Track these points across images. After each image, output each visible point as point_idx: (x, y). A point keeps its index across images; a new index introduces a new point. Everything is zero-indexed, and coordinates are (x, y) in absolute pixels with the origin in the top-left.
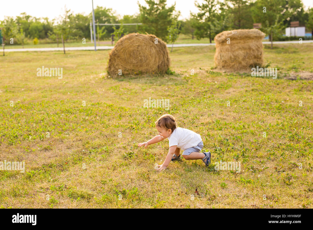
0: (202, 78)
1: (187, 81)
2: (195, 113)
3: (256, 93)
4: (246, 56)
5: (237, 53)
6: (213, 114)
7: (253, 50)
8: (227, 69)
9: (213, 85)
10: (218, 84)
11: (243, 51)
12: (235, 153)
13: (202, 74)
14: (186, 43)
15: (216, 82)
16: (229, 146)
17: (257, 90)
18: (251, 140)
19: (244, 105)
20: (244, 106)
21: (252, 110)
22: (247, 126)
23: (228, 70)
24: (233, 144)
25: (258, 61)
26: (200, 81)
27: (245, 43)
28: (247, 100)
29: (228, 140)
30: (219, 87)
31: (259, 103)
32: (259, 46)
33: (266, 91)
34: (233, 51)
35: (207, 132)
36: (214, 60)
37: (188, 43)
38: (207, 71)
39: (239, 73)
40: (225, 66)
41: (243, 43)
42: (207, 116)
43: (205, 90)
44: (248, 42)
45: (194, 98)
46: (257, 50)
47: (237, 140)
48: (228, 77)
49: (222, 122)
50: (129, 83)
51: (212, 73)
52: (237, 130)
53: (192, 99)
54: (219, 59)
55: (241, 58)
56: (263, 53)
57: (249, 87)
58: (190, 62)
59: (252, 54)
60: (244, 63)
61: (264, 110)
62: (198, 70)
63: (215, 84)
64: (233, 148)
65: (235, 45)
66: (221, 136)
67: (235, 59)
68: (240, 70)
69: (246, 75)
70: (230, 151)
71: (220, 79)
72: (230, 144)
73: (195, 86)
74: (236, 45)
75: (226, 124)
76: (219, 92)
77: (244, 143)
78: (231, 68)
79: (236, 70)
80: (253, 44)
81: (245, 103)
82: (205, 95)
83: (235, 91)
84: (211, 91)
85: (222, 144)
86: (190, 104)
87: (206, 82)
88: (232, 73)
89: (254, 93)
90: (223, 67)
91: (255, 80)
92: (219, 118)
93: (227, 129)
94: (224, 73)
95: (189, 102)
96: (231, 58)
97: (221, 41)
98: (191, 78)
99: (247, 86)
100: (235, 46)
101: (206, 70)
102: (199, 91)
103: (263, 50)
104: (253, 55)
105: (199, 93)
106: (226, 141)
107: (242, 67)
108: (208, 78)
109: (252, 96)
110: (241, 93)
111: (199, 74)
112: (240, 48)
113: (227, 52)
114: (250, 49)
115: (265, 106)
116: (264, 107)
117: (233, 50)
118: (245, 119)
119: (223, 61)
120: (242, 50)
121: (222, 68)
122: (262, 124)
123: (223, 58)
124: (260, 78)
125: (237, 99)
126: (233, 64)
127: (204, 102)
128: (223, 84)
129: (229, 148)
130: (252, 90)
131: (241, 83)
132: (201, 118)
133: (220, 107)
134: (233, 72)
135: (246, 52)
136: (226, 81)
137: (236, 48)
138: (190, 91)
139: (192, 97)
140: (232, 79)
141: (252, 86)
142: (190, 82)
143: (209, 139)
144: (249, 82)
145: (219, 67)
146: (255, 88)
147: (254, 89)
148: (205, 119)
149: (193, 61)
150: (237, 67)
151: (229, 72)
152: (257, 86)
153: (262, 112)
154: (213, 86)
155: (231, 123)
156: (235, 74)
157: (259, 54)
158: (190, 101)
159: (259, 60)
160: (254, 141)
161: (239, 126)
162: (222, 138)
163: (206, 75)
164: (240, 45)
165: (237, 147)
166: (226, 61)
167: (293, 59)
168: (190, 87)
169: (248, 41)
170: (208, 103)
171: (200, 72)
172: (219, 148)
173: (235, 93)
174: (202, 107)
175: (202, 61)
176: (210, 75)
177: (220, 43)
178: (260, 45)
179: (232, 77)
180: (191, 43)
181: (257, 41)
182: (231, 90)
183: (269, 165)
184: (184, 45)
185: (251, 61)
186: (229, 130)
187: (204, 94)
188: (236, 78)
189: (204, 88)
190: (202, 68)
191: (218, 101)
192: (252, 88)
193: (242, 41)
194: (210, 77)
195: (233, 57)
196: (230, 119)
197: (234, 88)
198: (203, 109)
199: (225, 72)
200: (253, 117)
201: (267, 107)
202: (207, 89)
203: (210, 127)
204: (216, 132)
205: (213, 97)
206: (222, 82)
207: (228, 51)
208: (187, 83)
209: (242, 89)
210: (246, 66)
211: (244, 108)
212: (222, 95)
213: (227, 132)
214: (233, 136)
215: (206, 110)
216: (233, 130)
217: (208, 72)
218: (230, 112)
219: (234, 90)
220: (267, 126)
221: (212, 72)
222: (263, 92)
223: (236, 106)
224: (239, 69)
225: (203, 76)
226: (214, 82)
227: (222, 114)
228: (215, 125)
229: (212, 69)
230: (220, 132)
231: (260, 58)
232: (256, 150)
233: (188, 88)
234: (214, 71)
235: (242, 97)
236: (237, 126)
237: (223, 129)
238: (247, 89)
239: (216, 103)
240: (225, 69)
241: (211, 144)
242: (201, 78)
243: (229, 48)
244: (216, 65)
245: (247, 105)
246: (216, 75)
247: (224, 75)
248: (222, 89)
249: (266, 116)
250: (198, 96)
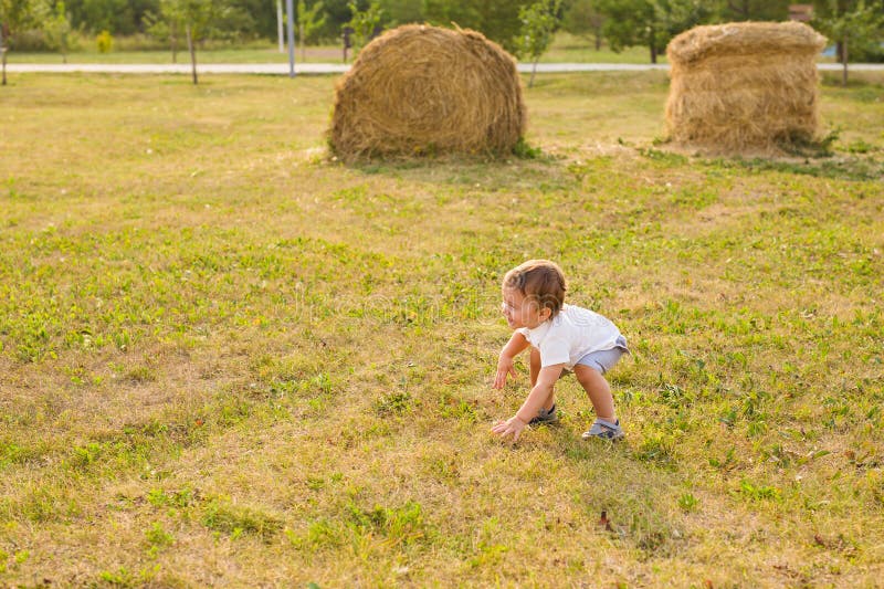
0: (625, 170)
1: (579, 179)
2: (602, 278)
3: (793, 223)
4: (764, 107)
5: (736, 95)
6: (657, 284)
7: (787, 89)
8: (705, 144)
9: (658, 194)
10: (674, 191)
11: (756, 91)
12: (725, 405)
13: (627, 158)
14: (577, 61)
15: (669, 185)
16: (705, 382)
17: (796, 211)
18: (776, 368)
19: (754, 258)
20: (755, 262)
21: (779, 274)
22: (763, 325)
23: (706, 149)
24: (720, 377)
25: (800, 122)
26: (617, 178)
27: (761, 64)
28: (765, 242)
29: (702, 364)
30: (678, 201)
31: (803, 252)
32: (806, 76)
33: (824, 217)
34: (725, 91)
35: (639, 338)
36: (665, 115)
37: (584, 61)
38: (641, 151)
39: (740, 158)
40: (697, 136)
41: (757, 65)
42: (638, 288)
43: (633, 208)
44: (772, 63)
45: (598, 232)
46: (801, 88)
47: (733, 365)
48: (706, 168)
49: (685, 308)
50: (394, 182)
51: (658, 156)
52: (733, 334)
53: (593, 235)
54: (680, 111)
55: (748, 112)
56: (816, 98)
57: (772, 201)
58: (588, 119)
59: (782, 99)
60: (756, 128)
61: (817, 275)
62: (614, 146)
63: (667, 190)
64: (718, 391)
65: (730, 70)
66: (682, 352)
67: (730, 113)
68: (744, 150)
69: (763, 165)
70: (708, 399)
71: (682, 174)
72: (710, 376)
73: (601, 194)
74: (735, 69)
75: (698, 317)
76: (679, 217)
77: (755, 377)
78: (715, 141)
79: (731, 150)
80: (786, 68)
81: (759, 252)
82: (633, 224)
83: (729, 215)
84: (653, 212)
85: (685, 376)
86: (586, 250)
87: (639, 183)
88: (718, 158)
89: (787, 223)
90: (691, 138)
91: (791, 183)
92: (675, 295)
93: (702, 330)
94: (693, 156)
95: (584, 245)
96: (716, 109)
97: (687, 58)
98: (591, 171)
99: (766, 201)
100: (729, 75)
101: (638, 146)
102: (615, 210)
103: (816, 88)
104: (787, 104)
105: (614, 218)
106: (696, 368)
107: (751, 139)
108: (644, 172)
109: (779, 232)
110: (746, 220)
111: (616, 157)
112: (746, 81)
113: (705, 93)
114: (777, 83)
115: (821, 264)
116: (817, 265)
117: (724, 85)
118: (757, 300)
119: (692, 120)
120: (751, 87)
121: (689, 142)
122: (810, 318)
123: (691, 111)
124: (808, 176)
125: (733, 239)
126: (724, 129)
127: (630, 244)
128: (692, 193)
129: (707, 390)
130: (782, 213)
131: (746, 189)
132: (621, 293)
133: (679, 262)
134: (723, 156)
135: (763, 94)
136: (700, 183)
137: (736, 79)
138: (586, 210)
139: (593, 229)
140: (718, 175)
141: (780, 200)
142: (586, 183)
143: (643, 360)
144: (772, 187)
145: (678, 139)
146: (790, 206)
147: (788, 209)
148: (631, 298)
149: (597, 117)
150: (736, 140)
151: (708, 154)
152: (797, 199)
153: (812, 281)
154: (660, 197)
155: (713, 313)
156: (728, 161)
157: (806, 99)
158: (586, 242)
159: (803, 119)
160: (786, 369)
161: (740, 322)
162: (686, 356)
163: (639, 163)
164: (747, 72)
165: (729, 386)
166: (701, 120)
168: (588, 196)
169: (772, 58)
170: (643, 248)
171: (619, 152)
172: (676, 388)
173: (727, 220)
174: (625, 262)
175: (625, 117)
176: (650, 162)
177: (683, 63)
178: (810, 72)
179: (719, 170)
180: (591, 61)
181: (801, 61)
182: (715, 211)
183: (829, 446)
184: (571, 67)
185: (781, 121)
186: (708, 333)
187: (631, 219)
188: (730, 174)
189: (632, 202)
190: (624, 140)
191: (674, 243)
192: (780, 206)
193: (753, 60)
194: (651, 168)
195: (722, 107)
196: (710, 301)
197: (726, 205)
198: (628, 268)
199: (697, 155)
200: (781, 297)
201: (825, 267)
202: (639, 207)
203: (649, 323)
204: (666, 339)
205: (659, 230)
206: (688, 183)
207: (710, 90)
208: (576, 186)
209: (748, 208)
210: (765, 138)
211: (754, 267)
212: (687, 226)
213: (701, 338)
214: (720, 351)
215: (635, 269)
216: (721, 335)
217: (646, 153)
218: (710, 277)
219: (725, 210)
220: (826, 325)
221: (655, 154)
222: (815, 221)
223: (729, 260)
224: (743, 144)
225: (628, 163)
226: (663, 184)
227: (686, 283)
228: (664, 319)
229: (657, 143)
230: (679, 339)
231: (809, 114)
232: (792, 396)
233: (581, 200)
234: (664, 149)
235: (748, 232)
236: (731, 321)
237: (690, 329)
238: (767, 209)
239: (667, 248)
240: (698, 144)
241: (653, 374)
242: (622, 172)
243: (713, 80)
244: (670, 131)
245: (762, 258)
246: (669, 162)
247: (695, 163)
248: (687, 205)
249: (823, 295)
250: (613, 225)
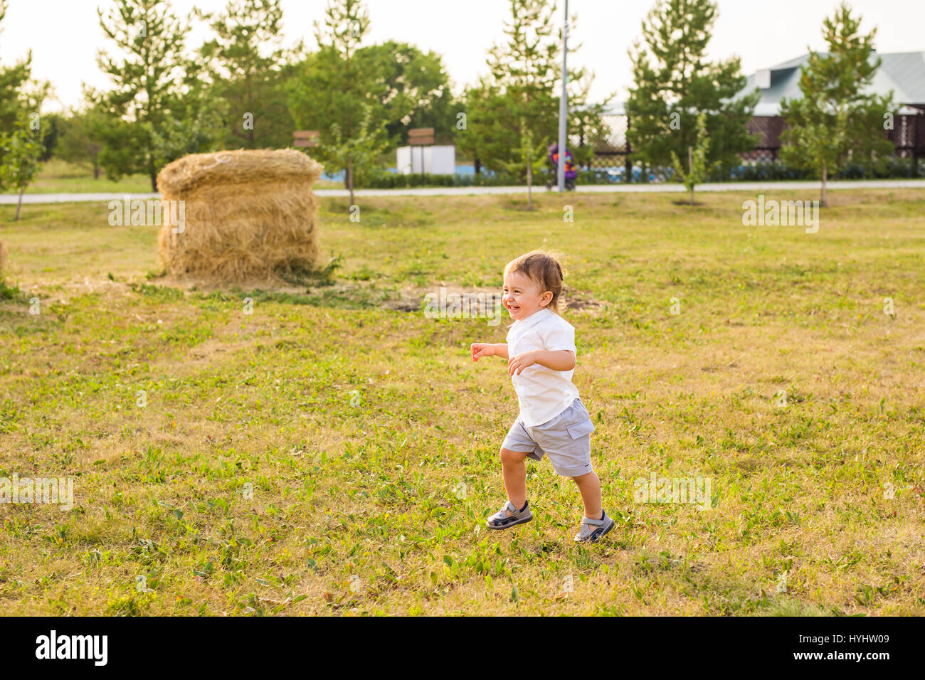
0: (113, 308)
1: (62, 320)
2: (76, 428)
3: (290, 355)
4: (263, 236)
5: (232, 225)
6: (138, 430)
7: (285, 217)
8: (203, 277)
9: (148, 332)
10: (166, 328)
11: (253, 220)
12: (202, 557)
13: (117, 294)
14: (71, 192)
15: (160, 322)
16: (183, 534)
17: (293, 344)
18: (260, 512)
19: (245, 396)
20: (246, 399)
21: (270, 411)
22: (249, 465)
23: (203, 282)
24: (200, 526)
25: (300, 251)
26: (105, 317)
27: (257, 192)
28: (258, 378)
29: (180, 514)
30: (169, 339)
31: (296, 386)
32: (304, 204)
33: (322, 348)
34: (221, 221)
35: (113, 490)
36: (160, 248)
37: (78, 191)
38: (134, 286)
39: (239, 290)
40: (194, 268)
41: (252, 194)
42: (118, 435)
43: (120, 348)
44: (267, 191)
45: (78, 377)
46: (299, 216)
47: (214, 512)
48: (202, 302)
49: (169, 455)
51: (151, 292)
52: (216, 478)
53: (73, 381)
54: (174, 244)
55: (246, 243)
56: (316, 226)
57: (270, 335)
58: (78, 254)
59: (280, 228)
60: (255, 259)
61: (309, 409)
62: (104, 282)
63: (158, 328)
64: (196, 542)
65: (225, 199)
66: (159, 503)
67: (227, 244)
68: (244, 281)
69: (263, 296)
70: (184, 552)
71: (176, 310)
72: (187, 527)
73: (87, 335)
74: (230, 198)
75: (180, 462)
76: (170, 356)
77: (237, 522)
78: (213, 273)
79: (229, 282)
80: (283, 197)
81: (252, 389)
82: (119, 366)
83: (224, 351)
84: (141, 352)
85: (161, 528)
86: (63, 397)
87: (129, 321)
88: (216, 292)
89: (283, 356)
90: (187, 271)
91: (290, 314)
92: (157, 441)
93: (184, 476)
94: (190, 290)
95: (61, 392)
96: (212, 239)
97: (179, 187)
98: (76, 310)
99: (263, 334)
100: (224, 204)
101: (131, 281)
102: (100, 351)
103: (316, 216)
104: (286, 233)
105: (98, 361)
106: (174, 518)
107: (250, 269)
108: (135, 309)
109: (275, 367)
110: (241, 356)
111: (105, 294)
112: (242, 210)
113: (201, 224)
114: (274, 212)
115: (315, 398)
116: (311, 400)
117: (220, 215)
118: (245, 440)
119: (187, 252)
120: (248, 217)
121: (185, 275)
122: (300, 455)
123: (186, 243)
124: (308, 306)
125: (225, 377)
126: (221, 260)
127: (113, 388)
128: (182, 329)
129: (184, 542)
130: (279, 346)
131: (243, 323)
132: (98, 443)
133: (165, 404)
134: (221, 288)
135: (261, 224)
136: (195, 318)
137: (231, 208)
138: (67, 353)
139: (73, 373)
140: (214, 309)
141: (278, 332)
142: (70, 324)
143: (116, 516)
144: (270, 319)
145: (174, 272)
146: (288, 338)
147: (286, 342)
148: (108, 448)
149: (89, 251)
150: (235, 271)
151: (206, 287)
152: (296, 331)
153: (304, 416)
154: (150, 335)
155: (197, 457)
156: (226, 294)
157: (305, 228)
158: (65, 389)
159: (303, 248)
160: (269, 511)
161: (225, 465)
162: (163, 507)
163: (129, 299)
164: (243, 201)
165: (208, 535)
166: (197, 252)
167: (414, 245)
168: (69, 338)
169: (268, 187)
170: (126, 391)
171: (109, 289)
172: (150, 542)
173: (221, 356)
174: (105, 407)
175: (121, 250)
176: (142, 298)
177: (175, 193)
178: (308, 201)
179: (216, 304)
180: (87, 191)
181: (297, 189)
182: (209, 347)
183: (307, 590)
184: (63, 198)
185: (280, 251)
186: (189, 479)
187: (117, 361)
188: (227, 307)
189: (119, 343)
190: (115, 275)
191: (161, 385)
192: (277, 339)
193: (248, 188)
194: (142, 304)
195: (219, 238)
196: (195, 444)
197: (221, 341)
198: (107, 414)
199: (194, 289)
200: (270, 435)
201: (319, 400)
202: (126, 347)
203: (125, 474)
204: (143, 490)
205: (148, 371)
206: (181, 319)
207: (204, 220)
208: (58, 327)
209: (244, 342)
210: (264, 269)
211: (244, 406)
212: (179, 365)
213: (182, 486)
214: (201, 499)
215: (115, 415)
216: (203, 481)
217: (138, 289)
218: (196, 419)
219: (220, 345)
220: (315, 460)
221: (149, 288)
222: (313, 352)
223: (219, 399)
224: (242, 276)
225: (118, 300)
226: (154, 321)
227: (170, 426)
228: (143, 467)
229: (152, 277)
230: (158, 489)
231: (309, 242)
232: (274, 540)
233: (63, 343)
234: (158, 284)
235: (242, 368)
236: (216, 465)
237: (171, 477)
238: (263, 343)
239: (153, 390)
240: (195, 277)
241: (125, 530)
242: (110, 310)
243: (208, 210)
244: (165, 264)
245: (255, 394)
246: (163, 297)
247: (189, 297)
248: (179, 343)
249: (314, 430)
250: (95, 369)
